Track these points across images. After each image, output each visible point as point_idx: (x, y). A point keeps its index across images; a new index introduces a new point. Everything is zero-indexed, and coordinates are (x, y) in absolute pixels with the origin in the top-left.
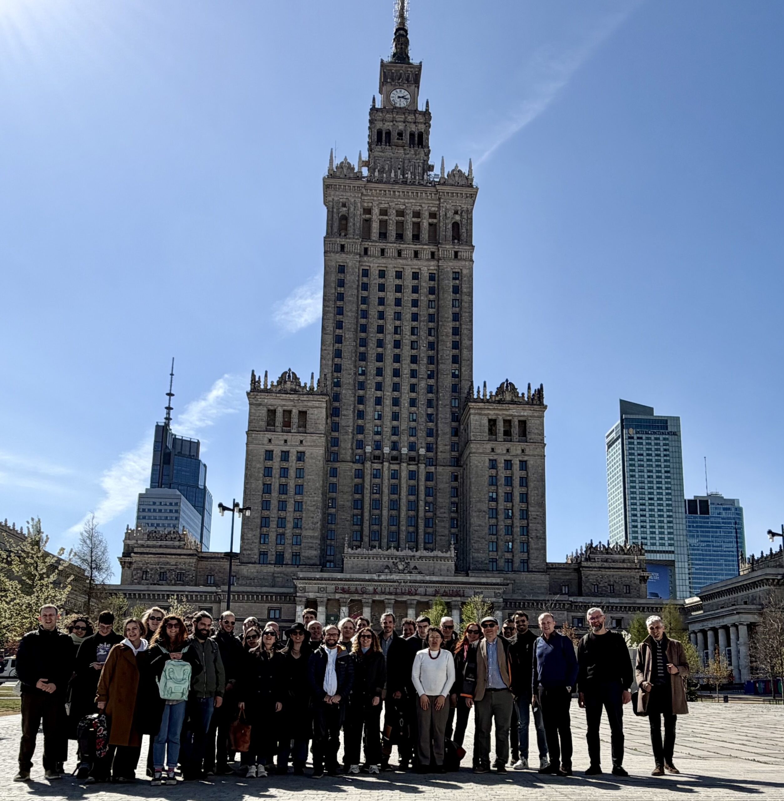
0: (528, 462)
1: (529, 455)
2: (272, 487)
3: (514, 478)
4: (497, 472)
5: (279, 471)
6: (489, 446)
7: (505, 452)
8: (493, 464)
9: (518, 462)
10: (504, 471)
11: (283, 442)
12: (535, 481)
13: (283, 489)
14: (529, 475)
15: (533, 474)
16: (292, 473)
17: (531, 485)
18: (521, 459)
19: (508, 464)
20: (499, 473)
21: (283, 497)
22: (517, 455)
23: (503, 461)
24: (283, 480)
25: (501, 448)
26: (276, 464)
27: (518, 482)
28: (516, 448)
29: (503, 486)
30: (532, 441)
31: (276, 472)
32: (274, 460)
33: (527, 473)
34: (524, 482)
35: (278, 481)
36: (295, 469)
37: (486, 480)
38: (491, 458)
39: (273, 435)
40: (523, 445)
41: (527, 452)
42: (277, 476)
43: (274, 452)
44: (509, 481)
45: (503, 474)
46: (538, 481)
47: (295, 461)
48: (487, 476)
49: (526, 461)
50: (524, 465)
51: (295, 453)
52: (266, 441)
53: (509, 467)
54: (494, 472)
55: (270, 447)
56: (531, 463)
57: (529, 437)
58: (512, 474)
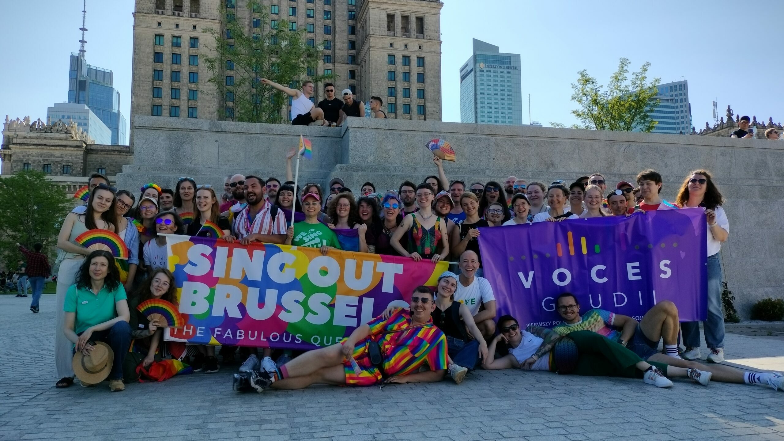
0: (425, 59)
1: (426, 52)
2: (163, 74)
3: (412, 74)
4: (396, 67)
5: (170, 56)
6: (387, 41)
7: (403, 47)
8: (392, 59)
9: (416, 58)
10: (403, 67)
11: (174, 26)
12: (431, 77)
13: (175, 76)
14: (426, 71)
15: (430, 71)
16: (185, 59)
17: (428, 80)
18: (418, 55)
19: (407, 59)
20: (398, 68)
21: (176, 84)
22: (415, 51)
23: (402, 57)
24: (176, 67)
25: (399, 43)
26: (167, 50)
27: (416, 78)
28: (414, 44)
29: (402, 81)
30: (428, 37)
31: (167, 57)
32: (166, 46)
33: (424, 69)
34: (421, 78)
35: (169, 67)
36: (188, 56)
37: (384, 75)
38: (390, 53)
39: (163, 18)
40: (421, 41)
41: (424, 48)
42: (169, 62)
43: (165, 37)
44: (407, 76)
45: (401, 69)
46: (434, 78)
47: (188, 48)
48: (386, 72)
49: (423, 58)
50: (421, 61)
51: (188, 38)
52: (155, 25)
53: (407, 63)
54: (392, 67)
55: (160, 31)
56: (427, 60)
57: (426, 33)
58: (410, 69)
